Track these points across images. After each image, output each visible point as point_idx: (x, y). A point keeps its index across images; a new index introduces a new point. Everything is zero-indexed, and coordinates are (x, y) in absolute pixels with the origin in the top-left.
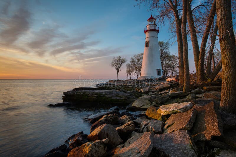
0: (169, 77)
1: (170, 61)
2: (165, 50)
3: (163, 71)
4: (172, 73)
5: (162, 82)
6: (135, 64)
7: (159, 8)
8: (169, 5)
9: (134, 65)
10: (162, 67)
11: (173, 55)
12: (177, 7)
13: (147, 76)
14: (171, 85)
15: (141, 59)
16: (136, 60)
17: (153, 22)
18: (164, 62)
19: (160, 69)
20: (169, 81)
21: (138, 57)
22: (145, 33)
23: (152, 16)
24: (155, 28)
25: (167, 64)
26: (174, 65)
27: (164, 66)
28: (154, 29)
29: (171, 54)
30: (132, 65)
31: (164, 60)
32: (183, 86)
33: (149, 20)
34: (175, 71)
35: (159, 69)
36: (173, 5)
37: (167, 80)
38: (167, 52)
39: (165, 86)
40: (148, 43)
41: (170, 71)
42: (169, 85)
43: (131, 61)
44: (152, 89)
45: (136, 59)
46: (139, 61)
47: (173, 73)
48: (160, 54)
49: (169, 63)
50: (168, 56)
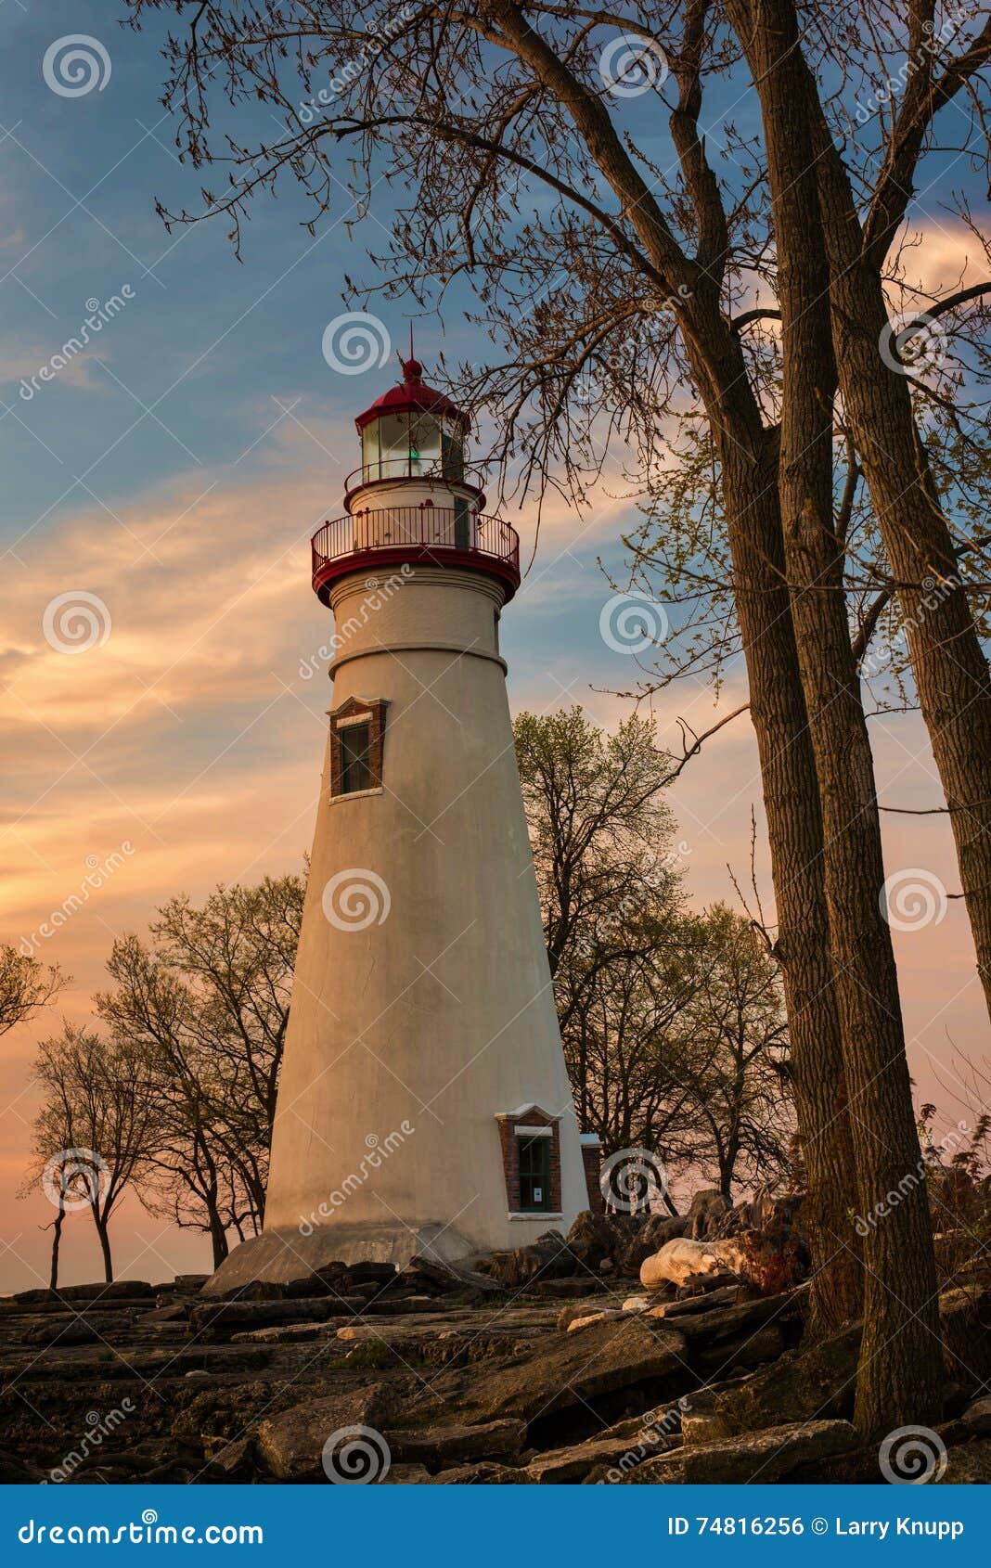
0: (679, 1231)
1: (686, 994)
2: (603, 839)
3: (593, 1139)
4: (726, 1166)
5: (582, 1305)
6: (185, 1035)
7: (509, 278)
8: (625, 247)
9: (171, 1059)
10: (579, 1080)
11: (727, 919)
12: (730, 280)
13: (360, 1231)
14: (698, 1343)
15: (264, 962)
16: (200, 988)
17: (436, 453)
18: (605, 1014)
19: (550, 1110)
20: (668, 1288)
21: (227, 933)
22: (324, 597)
23: (412, 369)
24: (462, 531)
25: (652, 1034)
26: (742, 1063)
27: (607, 1077)
28: (447, 540)
29: (695, 904)
30: (126, 1053)
31: (605, 977)
32: (853, 1342)
33: (374, 426)
34: (765, 1146)
35: (534, 1117)
36: (671, 253)
37: (652, 1268)
38: (633, 872)
39: (606, 1368)
40: (359, 734)
41: (690, 1137)
42: (674, 1344)
43: (115, 989)
44: (432, 1416)
45: (192, 966)
46: (235, 1004)
47: (738, 1169)
48: (547, 896)
49: (673, 1034)
50: (656, 931)
